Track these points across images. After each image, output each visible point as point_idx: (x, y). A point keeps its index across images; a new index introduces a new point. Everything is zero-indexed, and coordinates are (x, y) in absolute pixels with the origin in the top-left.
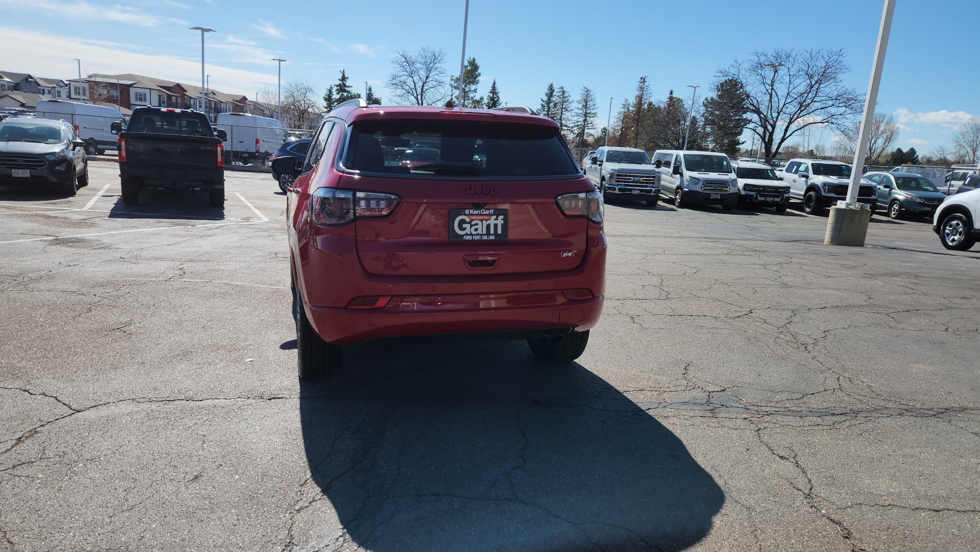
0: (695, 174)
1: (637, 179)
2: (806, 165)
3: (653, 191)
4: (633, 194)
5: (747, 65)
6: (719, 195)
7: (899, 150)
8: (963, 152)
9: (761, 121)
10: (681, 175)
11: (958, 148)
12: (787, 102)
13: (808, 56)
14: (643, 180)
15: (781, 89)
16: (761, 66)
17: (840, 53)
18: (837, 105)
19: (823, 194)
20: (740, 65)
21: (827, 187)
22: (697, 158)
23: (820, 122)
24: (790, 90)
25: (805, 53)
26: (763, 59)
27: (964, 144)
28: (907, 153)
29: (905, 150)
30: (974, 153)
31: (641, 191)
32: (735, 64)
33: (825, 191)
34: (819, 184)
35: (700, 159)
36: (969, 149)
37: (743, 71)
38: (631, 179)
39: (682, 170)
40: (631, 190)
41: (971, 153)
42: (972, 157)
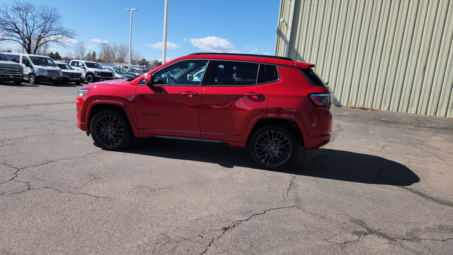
0: (40, 67)
1: (11, 69)
2: (82, 63)
3: (21, 76)
4: (10, 78)
5: (10, 7)
6: (56, 78)
7: (52, 53)
8: (78, 55)
9: (21, 37)
10: (31, 67)
11: (76, 53)
12: (34, 29)
13: (41, 8)
14: (14, 70)
15: (30, 23)
16: (18, 9)
17: (55, 9)
18: (61, 34)
19: (96, 76)
20: (7, 7)
21: (97, 73)
22: (36, 59)
23: (53, 41)
24: (34, 23)
25: (39, 6)
26: (19, 5)
27: (78, 52)
28: (55, 54)
29: (54, 53)
30: (82, 56)
31: (15, 76)
32: (4, 5)
33: (96, 75)
34: (93, 72)
35: (39, 59)
36: (80, 54)
37: (8, 10)
38: (7, 69)
39: (31, 64)
40: (8, 76)
41: (81, 56)
42: (82, 57)
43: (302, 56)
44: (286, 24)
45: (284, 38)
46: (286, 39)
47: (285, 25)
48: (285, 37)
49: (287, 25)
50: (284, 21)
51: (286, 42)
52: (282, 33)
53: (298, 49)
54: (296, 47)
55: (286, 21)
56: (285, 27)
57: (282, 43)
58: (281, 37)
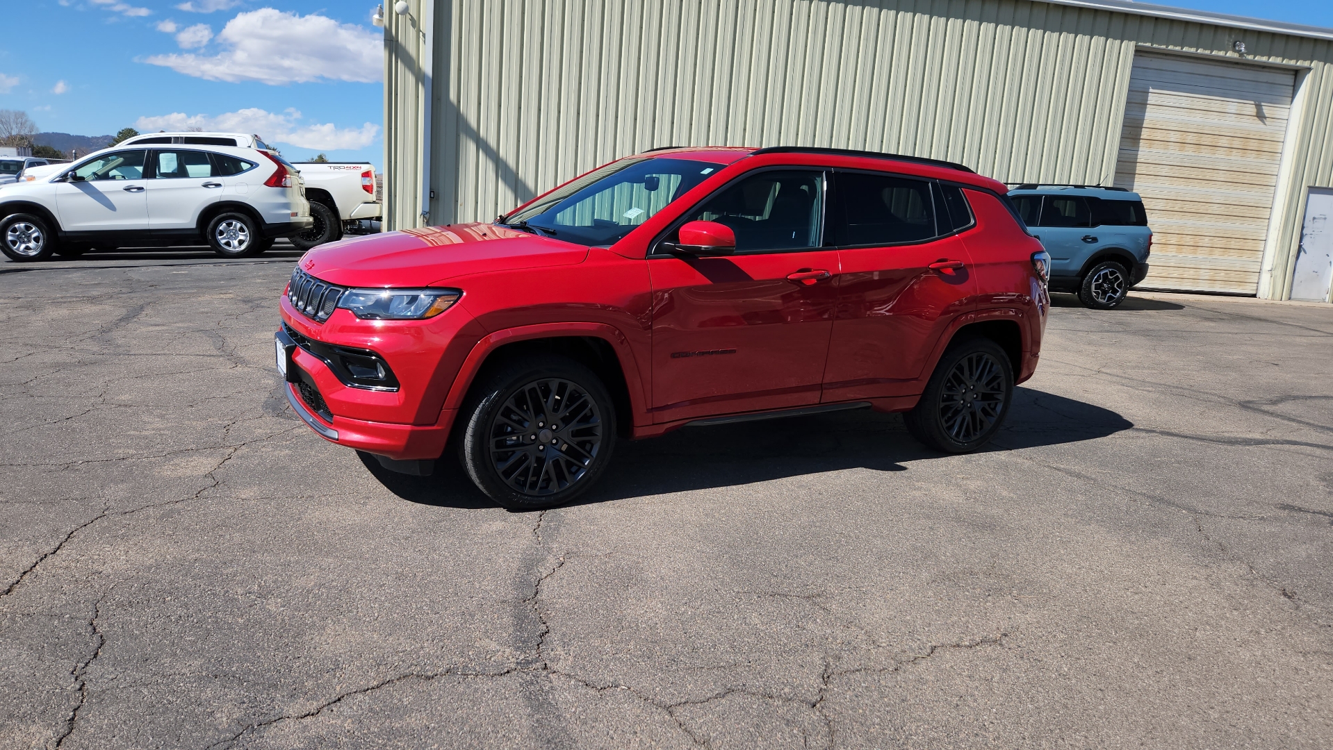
43: (473, 123)
44: (412, 19)
45: (411, 64)
46: (419, 69)
47: (409, 22)
48: (414, 62)
49: (415, 23)
50: (405, 11)
51: (419, 76)
52: (401, 45)
53: (459, 101)
54: (453, 96)
55: (413, 11)
56: (412, 31)
57: (406, 80)
58: (402, 61)
